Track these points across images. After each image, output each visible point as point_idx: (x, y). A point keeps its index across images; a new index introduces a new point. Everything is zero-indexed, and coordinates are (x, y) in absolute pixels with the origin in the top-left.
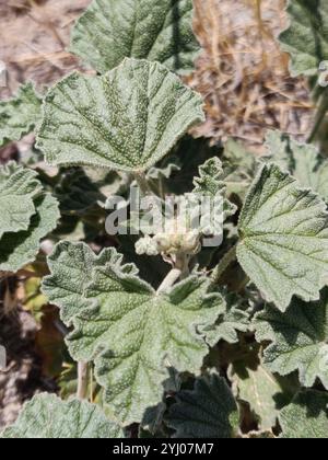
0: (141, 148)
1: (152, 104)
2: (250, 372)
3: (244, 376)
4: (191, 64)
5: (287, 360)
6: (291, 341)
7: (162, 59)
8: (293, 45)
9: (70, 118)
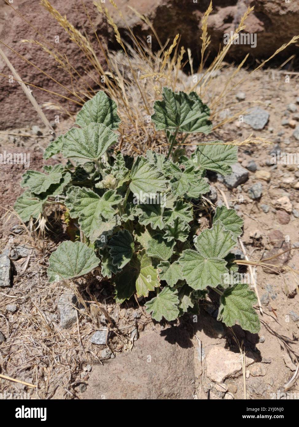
0: (96, 151)
1: (100, 137)
2: (142, 234)
3: (140, 235)
4: (117, 126)
5: (147, 221)
6: (149, 215)
7: (108, 125)
8: (157, 120)
9: (72, 142)
